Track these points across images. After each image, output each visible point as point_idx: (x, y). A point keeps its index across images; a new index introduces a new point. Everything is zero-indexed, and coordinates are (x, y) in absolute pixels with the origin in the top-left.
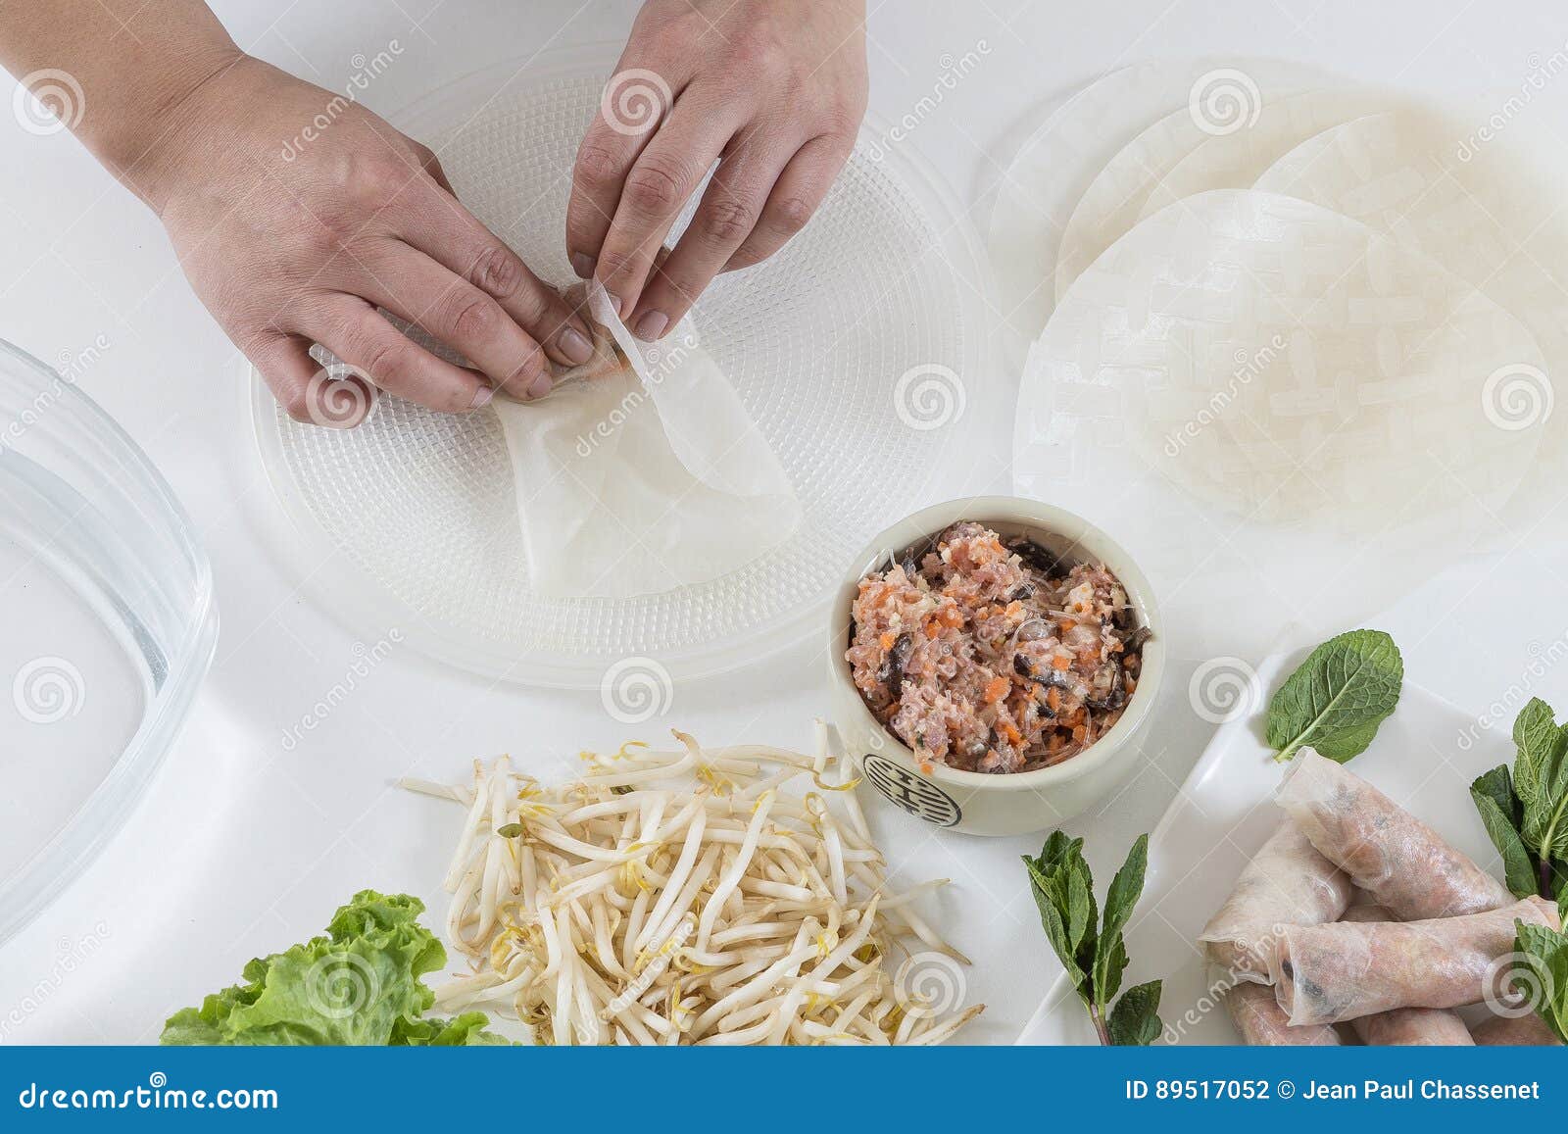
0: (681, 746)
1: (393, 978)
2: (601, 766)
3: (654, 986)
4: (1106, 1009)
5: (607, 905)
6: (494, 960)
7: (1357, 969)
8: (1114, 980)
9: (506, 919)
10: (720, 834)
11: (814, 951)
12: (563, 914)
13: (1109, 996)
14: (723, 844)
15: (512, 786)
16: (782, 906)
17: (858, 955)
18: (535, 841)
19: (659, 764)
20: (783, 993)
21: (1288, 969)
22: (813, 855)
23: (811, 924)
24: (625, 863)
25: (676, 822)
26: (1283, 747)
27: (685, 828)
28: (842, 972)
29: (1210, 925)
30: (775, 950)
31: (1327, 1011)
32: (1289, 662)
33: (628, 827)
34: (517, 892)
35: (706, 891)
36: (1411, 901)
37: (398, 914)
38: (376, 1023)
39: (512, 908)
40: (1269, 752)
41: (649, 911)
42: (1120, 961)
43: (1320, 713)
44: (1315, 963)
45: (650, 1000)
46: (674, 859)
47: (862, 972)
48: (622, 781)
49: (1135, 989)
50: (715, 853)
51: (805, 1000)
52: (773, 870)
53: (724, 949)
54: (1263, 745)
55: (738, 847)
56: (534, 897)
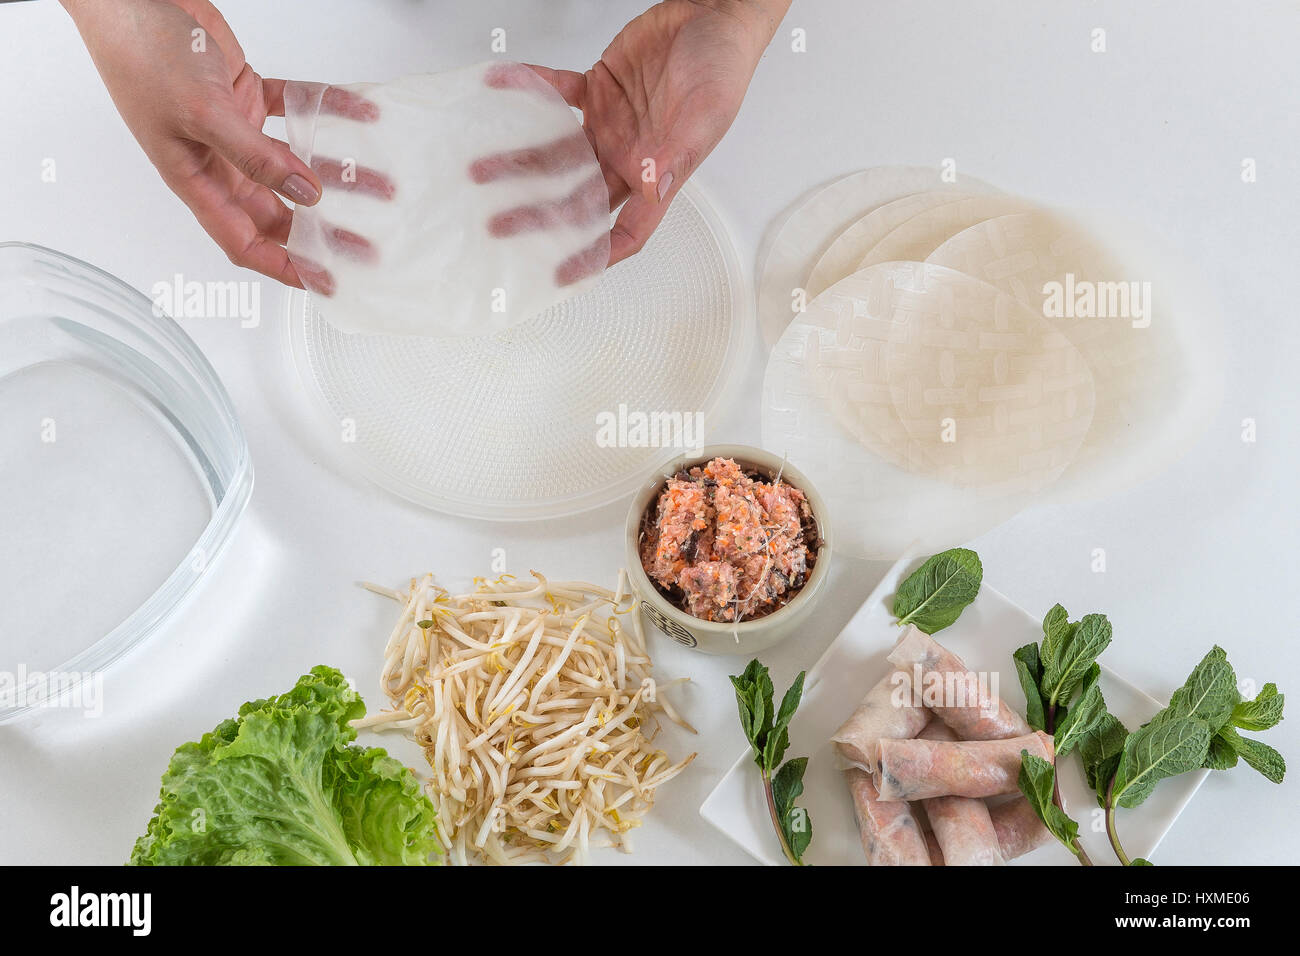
0: (535, 580)
1: (323, 731)
2: (486, 586)
3: (499, 732)
4: (773, 774)
5: (477, 678)
6: (407, 703)
7: (922, 771)
8: (779, 755)
9: (417, 677)
10: (551, 640)
11: (596, 722)
12: (449, 682)
13: (775, 766)
14: (553, 647)
15: (431, 594)
16: (582, 688)
17: (627, 723)
18: (440, 631)
19: (523, 590)
20: (577, 745)
21: (880, 765)
22: (607, 657)
23: (599, 702)
24: (491, 653)
25: (526, 629)
26: (903, 617)
27: (532, 633)
28: (616, 732)
29: (840, 730)
30: (576, 717)
31: (902, 794)
32: (913, 563)
33: (497, 628)
34: (425, 663)
35: (538, 675)
36: (965, 727)
37: (330, 691)
38: (313, 754)
39: (422, 672)
40: (894, 619)
41: (502, 684)
42: (784, 744)
43: (929, 597)
44: (897, 766)
45: (493, 742)
46: (523, 651)
47: (629, 734)
48: (499, 598)
49: (793, 760)
50: (546, 651)
51: (589, 750)
52: (581, 665)
53: (546, 713)
54: (891, 614)
55: (561, 649)
56: (434, 666)
